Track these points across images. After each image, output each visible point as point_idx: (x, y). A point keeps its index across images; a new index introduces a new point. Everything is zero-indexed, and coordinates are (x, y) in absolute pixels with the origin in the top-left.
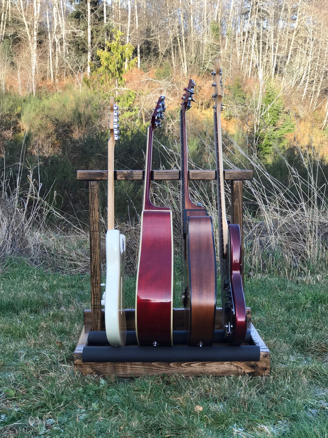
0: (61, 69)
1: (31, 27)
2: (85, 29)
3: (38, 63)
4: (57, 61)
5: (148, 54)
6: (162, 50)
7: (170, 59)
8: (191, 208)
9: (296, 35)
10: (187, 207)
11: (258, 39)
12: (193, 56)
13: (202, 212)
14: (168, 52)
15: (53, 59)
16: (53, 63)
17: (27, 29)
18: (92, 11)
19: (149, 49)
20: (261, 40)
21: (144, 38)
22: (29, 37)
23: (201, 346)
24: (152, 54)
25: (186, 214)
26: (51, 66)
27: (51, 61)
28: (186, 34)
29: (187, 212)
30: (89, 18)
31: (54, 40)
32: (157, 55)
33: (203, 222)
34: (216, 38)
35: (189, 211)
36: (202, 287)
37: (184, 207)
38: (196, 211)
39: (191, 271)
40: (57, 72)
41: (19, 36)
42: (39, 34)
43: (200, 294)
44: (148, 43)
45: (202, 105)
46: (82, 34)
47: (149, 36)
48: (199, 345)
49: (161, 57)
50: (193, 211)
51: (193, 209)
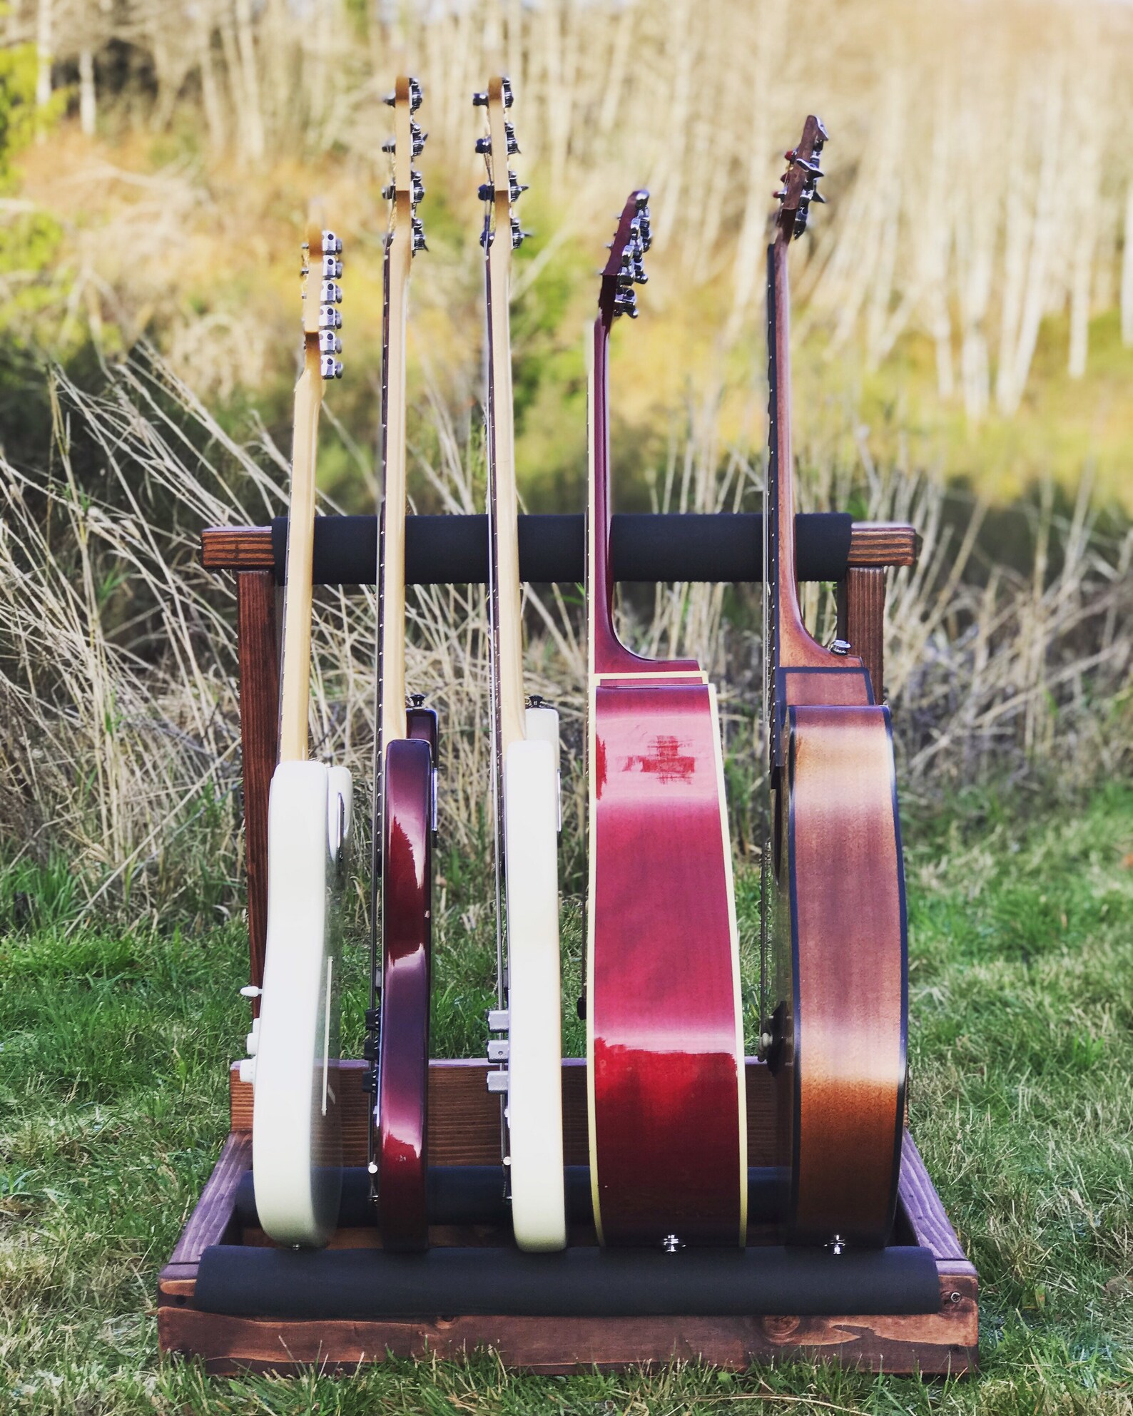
5: (118, 87)
6: (169, 70)
7: (199, 102)
8: (802, 662)
10: (787, 656)
14: (193, 79)
19: (122, 65)
21: (107, 29)
23: (837, 1250)
24: (134, 83)
28: (255, 19)
29: (789, 677)
32: (150, 86)
34: (362, 33)
35: (796, 675)
37: (775, 657)
38: (823, 675)
44: (120, 48)
47: (122, 22)
48: (832, 1248)
49: (166, 98)
50: (813, 676)
51: (814, 664)
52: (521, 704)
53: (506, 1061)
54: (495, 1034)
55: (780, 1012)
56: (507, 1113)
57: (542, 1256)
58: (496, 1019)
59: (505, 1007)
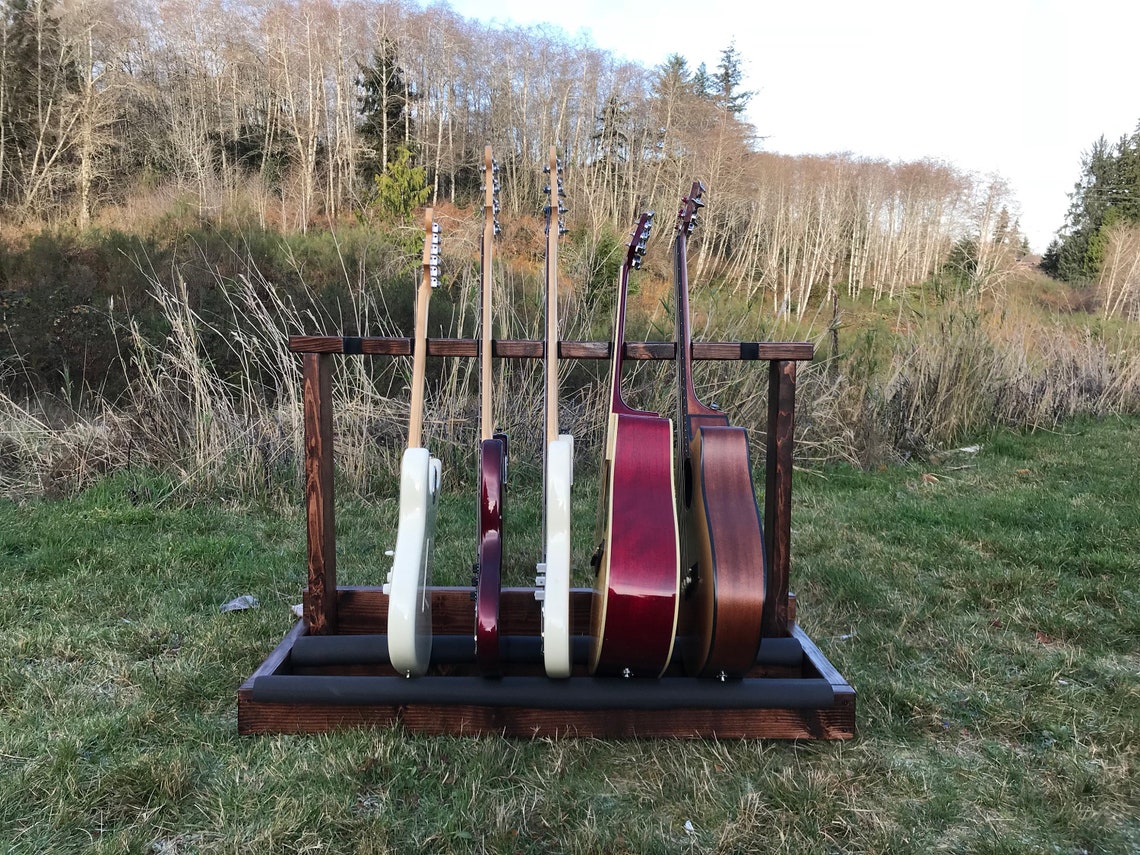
0: (346, 201)
1: (305, 143)
2: (379, 148)
3: (315, 190)
4: (340, 190)
8: (698, 413)
9: (662, 168)
10: (691, 410)
11: (613, 170)
12: (527, 190)
13: (719, 419)
15: (334, 186)
16: (335, 193)
17: (300, 145)
18: (389, 124)
19: (467, 178)
20: (616, 173)
21: (460, 163)
22: (303, 157)
23: (723, 679)
25: (689, 423)
26: (331, 197)
27: (332, 190)
29: (692, 419)
30: (385, 134)
31: (336, 161)
33: (729, 439)
35: (697, 419)
36: (736, 567)
37: (685, 411)
38: (707, 419)
39: (714, 532)
40: (339, 204)
41: (289, 154)
42: (317, 153)
43: (735, 579)
45: (535, 255)
46: (373, 154)
48: (720, 678)
50: (703, 418)
51: (703, 414)
52: (557, 433)
53: (543, 587)
54: (540, 574)
55: (695, 568)
56: (543, 609)
57: (558, 680)
58: (539, 567)
59: (545, 562)
